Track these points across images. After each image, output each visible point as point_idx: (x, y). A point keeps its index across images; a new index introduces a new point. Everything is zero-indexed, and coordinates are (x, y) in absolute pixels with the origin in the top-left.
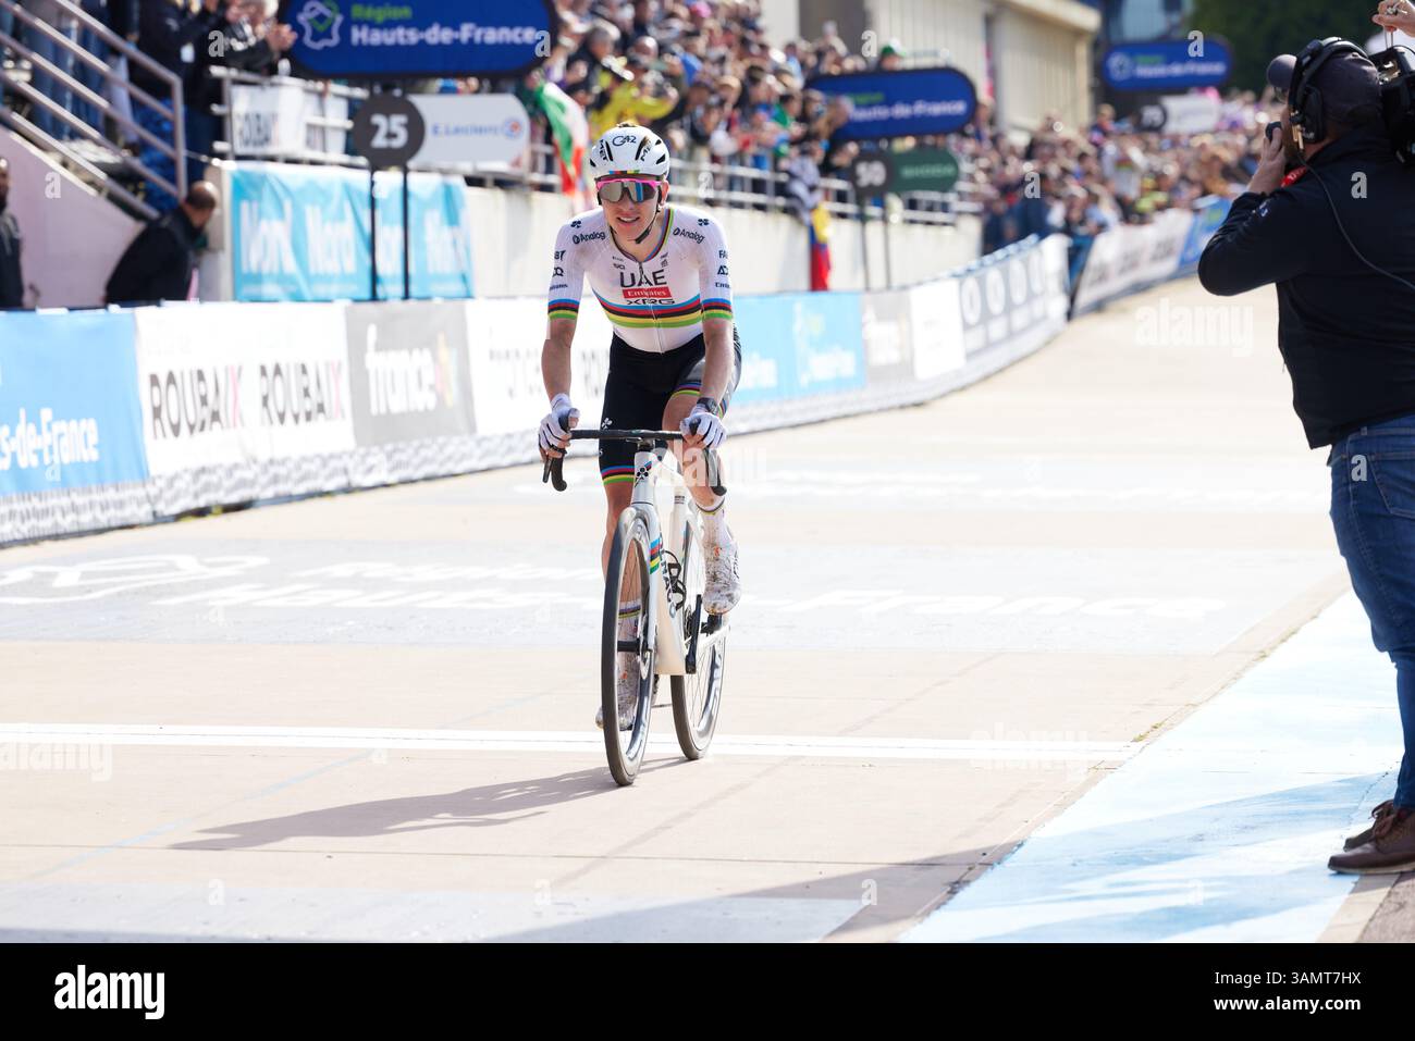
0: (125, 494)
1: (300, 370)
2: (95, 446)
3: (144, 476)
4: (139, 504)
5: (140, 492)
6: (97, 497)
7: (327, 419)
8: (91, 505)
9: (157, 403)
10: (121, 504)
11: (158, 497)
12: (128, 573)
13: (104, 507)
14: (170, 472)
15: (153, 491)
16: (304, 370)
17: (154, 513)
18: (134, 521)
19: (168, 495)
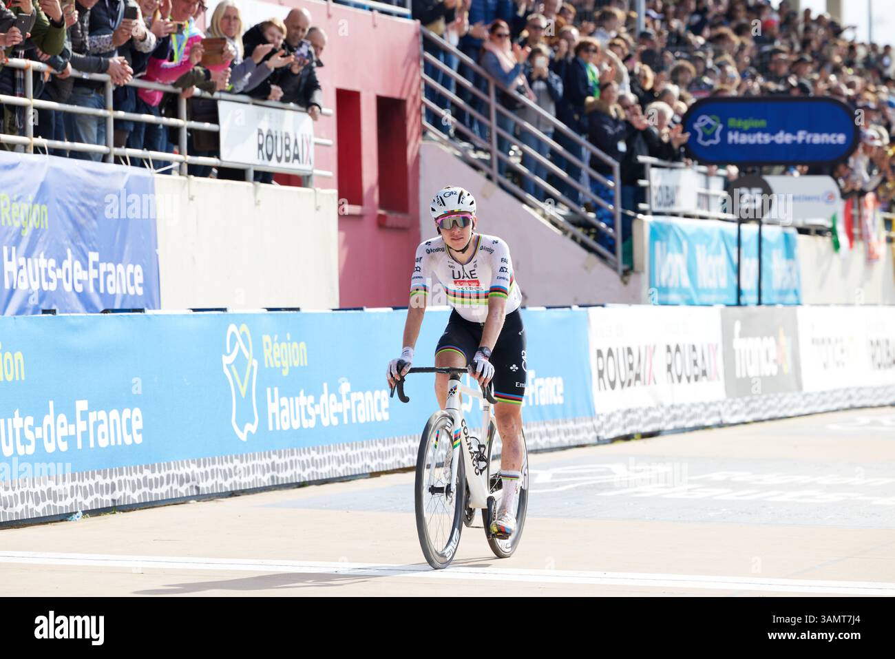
0: (579, 425)
1: (692, 349)
2: (561, 395)
3: (592, 414)
4: (589, 432)
5: (589, 424)
6: (561, 427)
7: (709, 380)
8: (558, 431)
9: (601, 368)
10: (577, 432)
11: (600, 428)
12: (582, 475)
13: (567, 433)
14: (608, 412)
15: (597, 423)
16: (694, 349)
17: (598, 438)
18: (586, 442)
19: (607, 426)
